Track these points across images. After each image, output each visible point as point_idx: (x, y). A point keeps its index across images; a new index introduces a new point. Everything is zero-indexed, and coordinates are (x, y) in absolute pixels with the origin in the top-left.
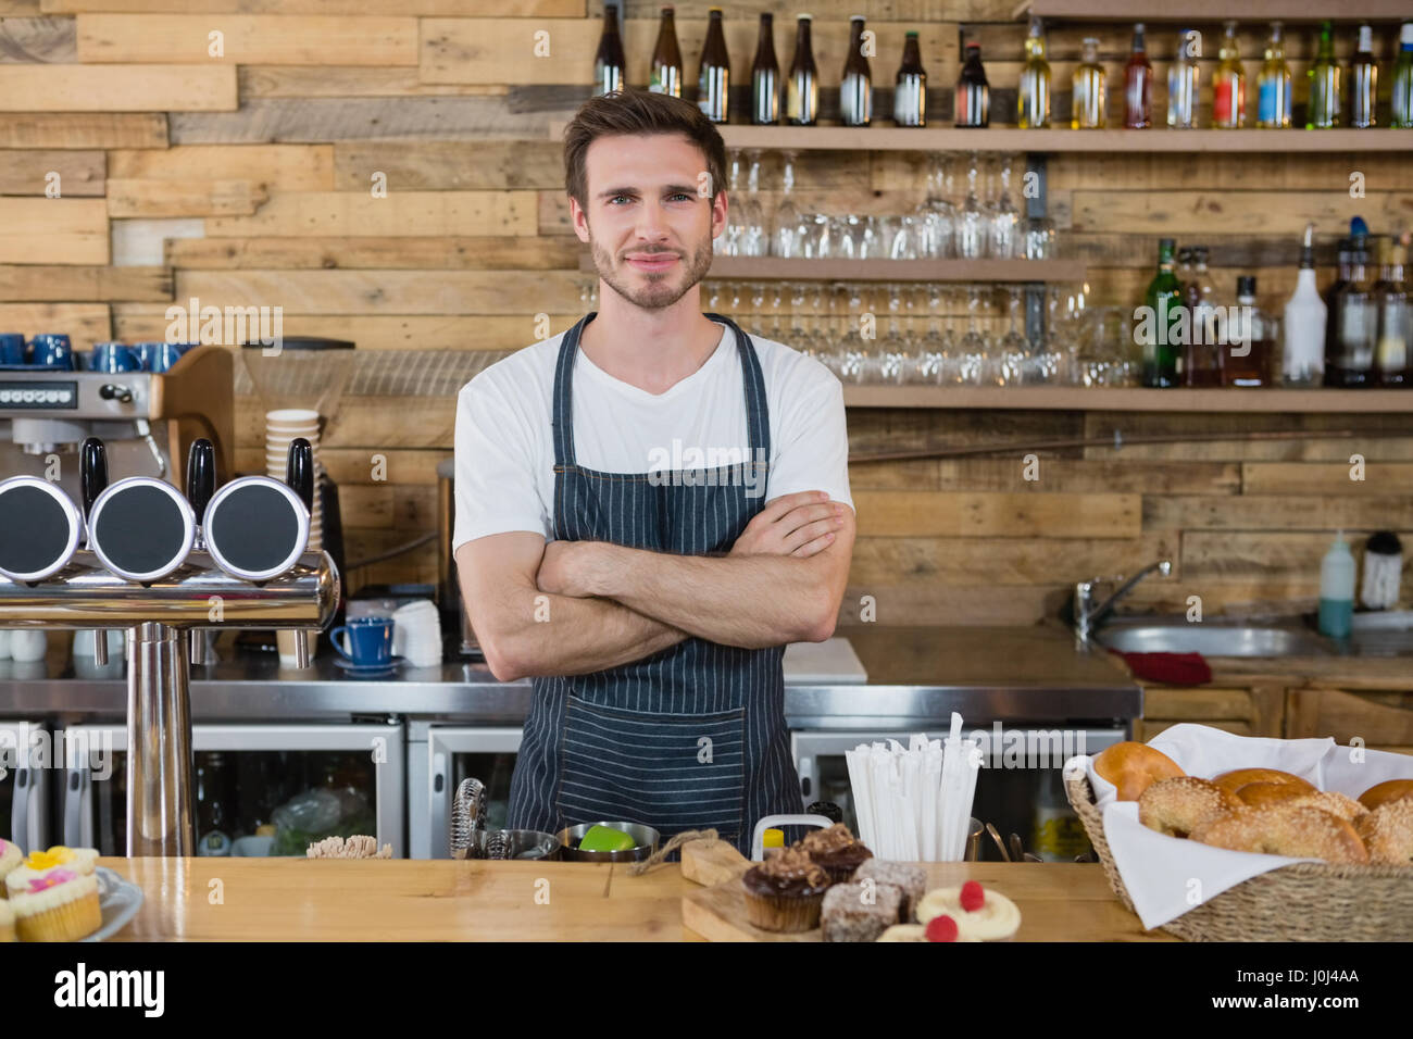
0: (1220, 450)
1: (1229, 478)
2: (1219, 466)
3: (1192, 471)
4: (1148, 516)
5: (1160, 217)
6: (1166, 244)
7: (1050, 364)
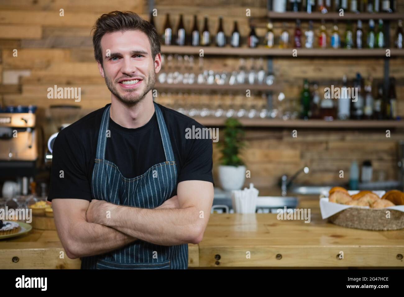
0: (322, 137)
1: (324, 146)
2: (321, 143)
3: (314, 144)
4: (302, 156)
5: (305, 72)
6: (306, 81)
7: (274, 114)
